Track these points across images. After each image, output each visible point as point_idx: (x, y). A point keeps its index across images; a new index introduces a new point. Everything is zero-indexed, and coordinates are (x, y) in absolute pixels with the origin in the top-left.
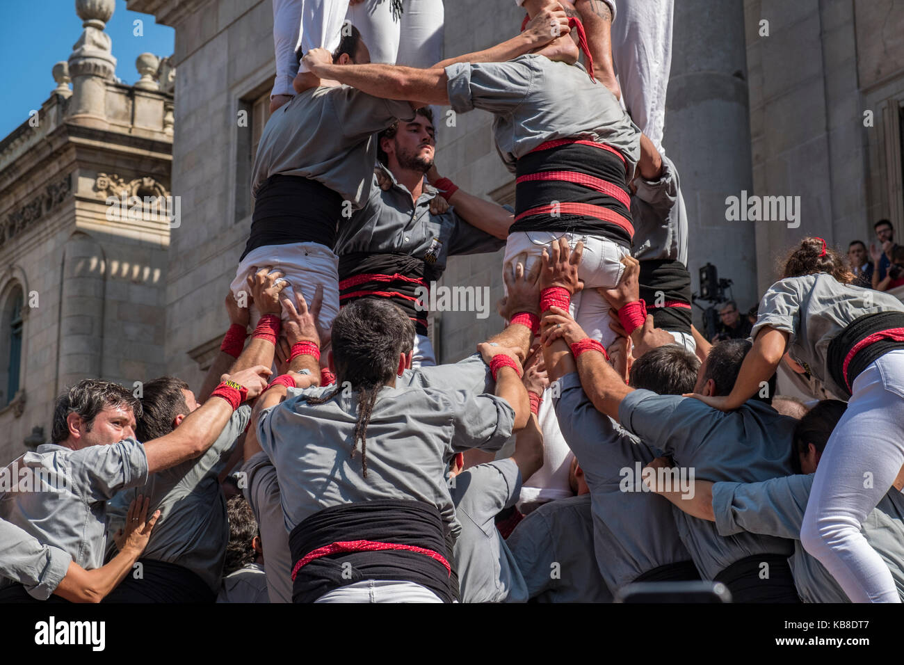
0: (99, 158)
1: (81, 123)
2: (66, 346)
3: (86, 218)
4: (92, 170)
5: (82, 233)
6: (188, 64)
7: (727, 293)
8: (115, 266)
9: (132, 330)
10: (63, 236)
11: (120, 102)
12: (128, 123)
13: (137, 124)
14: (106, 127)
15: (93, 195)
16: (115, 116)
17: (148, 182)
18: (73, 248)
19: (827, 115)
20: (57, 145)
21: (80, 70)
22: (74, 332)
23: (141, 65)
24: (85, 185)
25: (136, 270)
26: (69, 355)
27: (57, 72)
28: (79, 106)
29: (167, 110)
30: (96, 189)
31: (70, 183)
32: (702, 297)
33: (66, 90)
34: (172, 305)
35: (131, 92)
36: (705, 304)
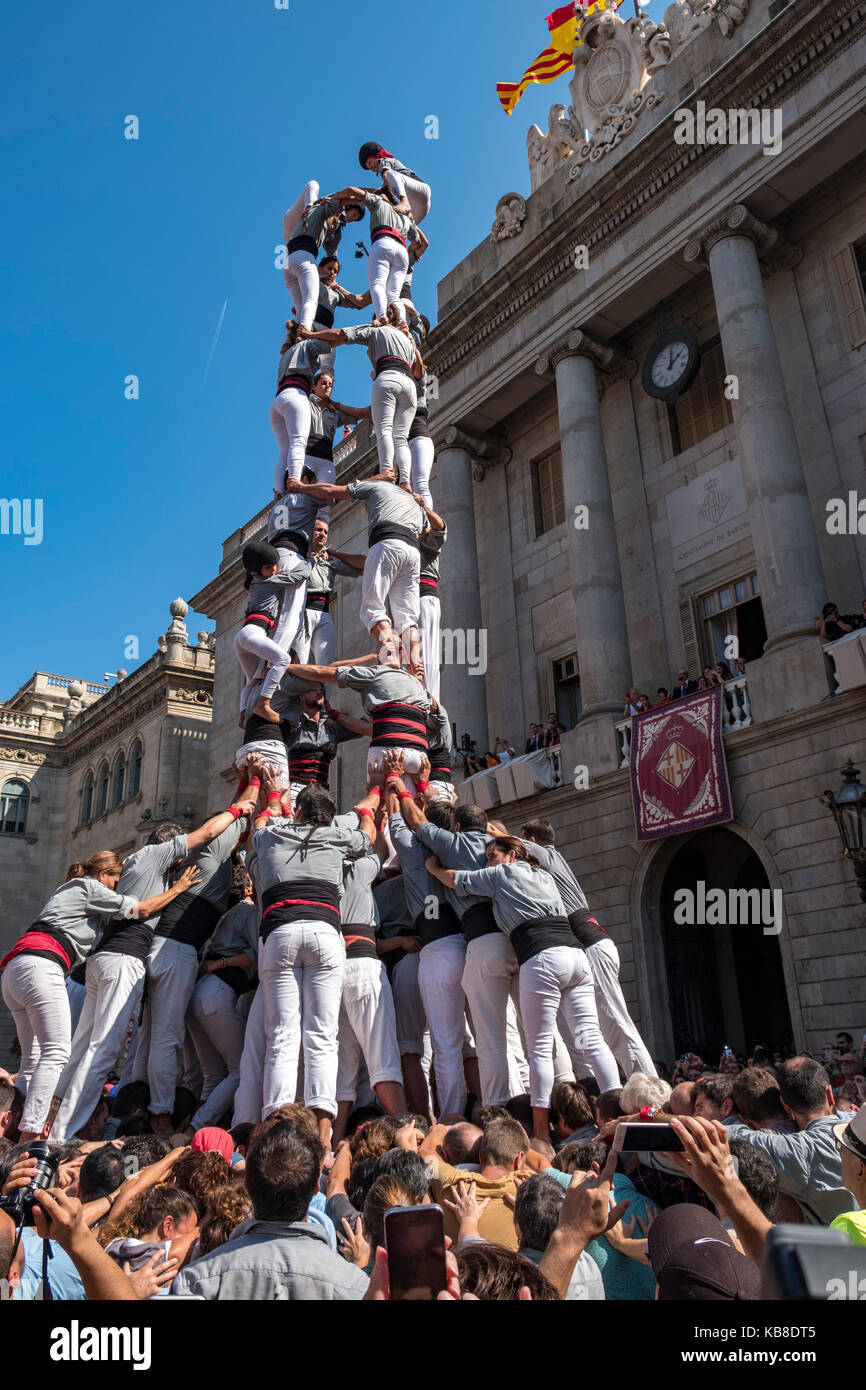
0: (179, 681)
1: (171, 664)
2: (162, 770)
3: (175, 709)
4: (176, 687)
5: (171, 717)
6: (222, 637)
7: (475, 747)
8: (185, 732)
9: (194, 762)
10: (161, 718)
11: (190, 654)
12: (193, 664)
13: (198, 665)
14: (183, 666)
15: (176, 698)
16: (187, 661)
17: (202, 692)
18: (165, 724)
19: (520, 665)
20: (159, 675)
21: (171, 639)
22: (165, 763)
23: (200, 637)
24: (172, 694)
25: (195, 734)
26: (163, 774)
27: (160, 640)
28: (170, 656)
29: (212, 658)
30: (177, 695)
31: (165, 693)
32: (463, 749)
33: (164, 649)
34: (212, 750)
35: (195, 650)
36: (465, 753)
